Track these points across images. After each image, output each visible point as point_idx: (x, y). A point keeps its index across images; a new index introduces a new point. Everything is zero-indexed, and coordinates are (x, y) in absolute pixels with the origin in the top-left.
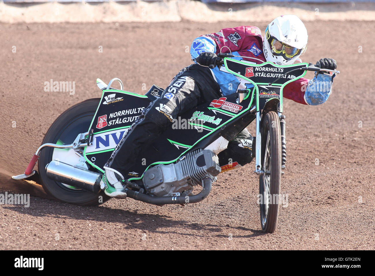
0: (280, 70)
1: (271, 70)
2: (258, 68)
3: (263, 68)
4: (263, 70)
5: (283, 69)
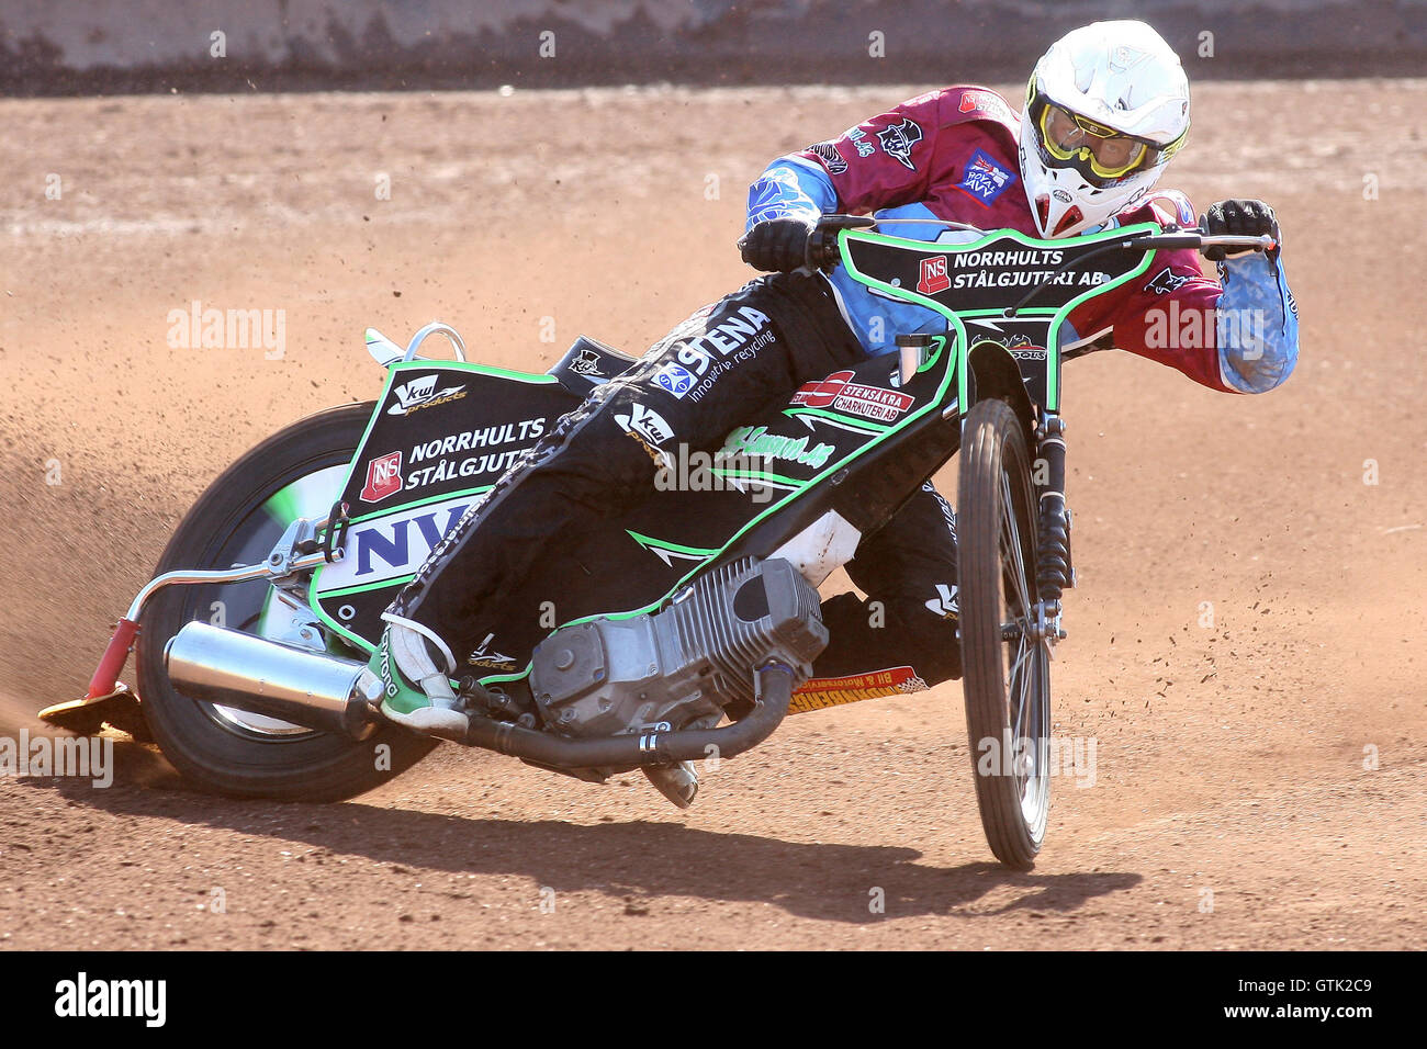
0: (1050, 257)
1: (1015, 258)
2: (966, 255)
3: (985, 254)
4: (982, 264)
5: (1061, 253)
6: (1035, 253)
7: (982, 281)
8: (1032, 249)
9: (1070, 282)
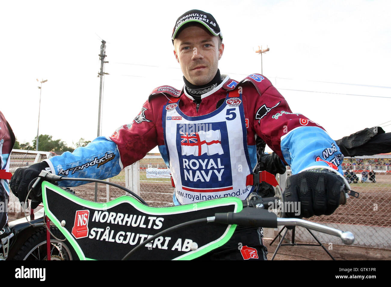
0: (154, 223)
1: (129, 220)
2: (100, 212)
3: (112, 213)
4: (108, 222)
5: (162, 219)
6: (144, 217)
7: (105, 237)
8: (142, 214)
9: (165, 247)
